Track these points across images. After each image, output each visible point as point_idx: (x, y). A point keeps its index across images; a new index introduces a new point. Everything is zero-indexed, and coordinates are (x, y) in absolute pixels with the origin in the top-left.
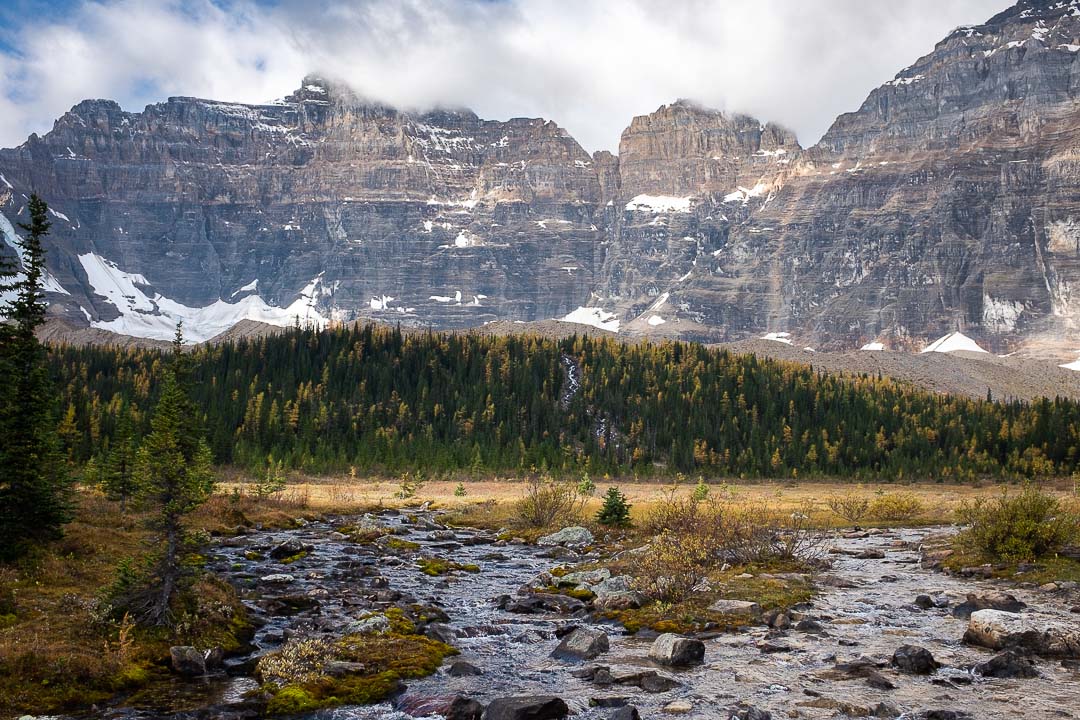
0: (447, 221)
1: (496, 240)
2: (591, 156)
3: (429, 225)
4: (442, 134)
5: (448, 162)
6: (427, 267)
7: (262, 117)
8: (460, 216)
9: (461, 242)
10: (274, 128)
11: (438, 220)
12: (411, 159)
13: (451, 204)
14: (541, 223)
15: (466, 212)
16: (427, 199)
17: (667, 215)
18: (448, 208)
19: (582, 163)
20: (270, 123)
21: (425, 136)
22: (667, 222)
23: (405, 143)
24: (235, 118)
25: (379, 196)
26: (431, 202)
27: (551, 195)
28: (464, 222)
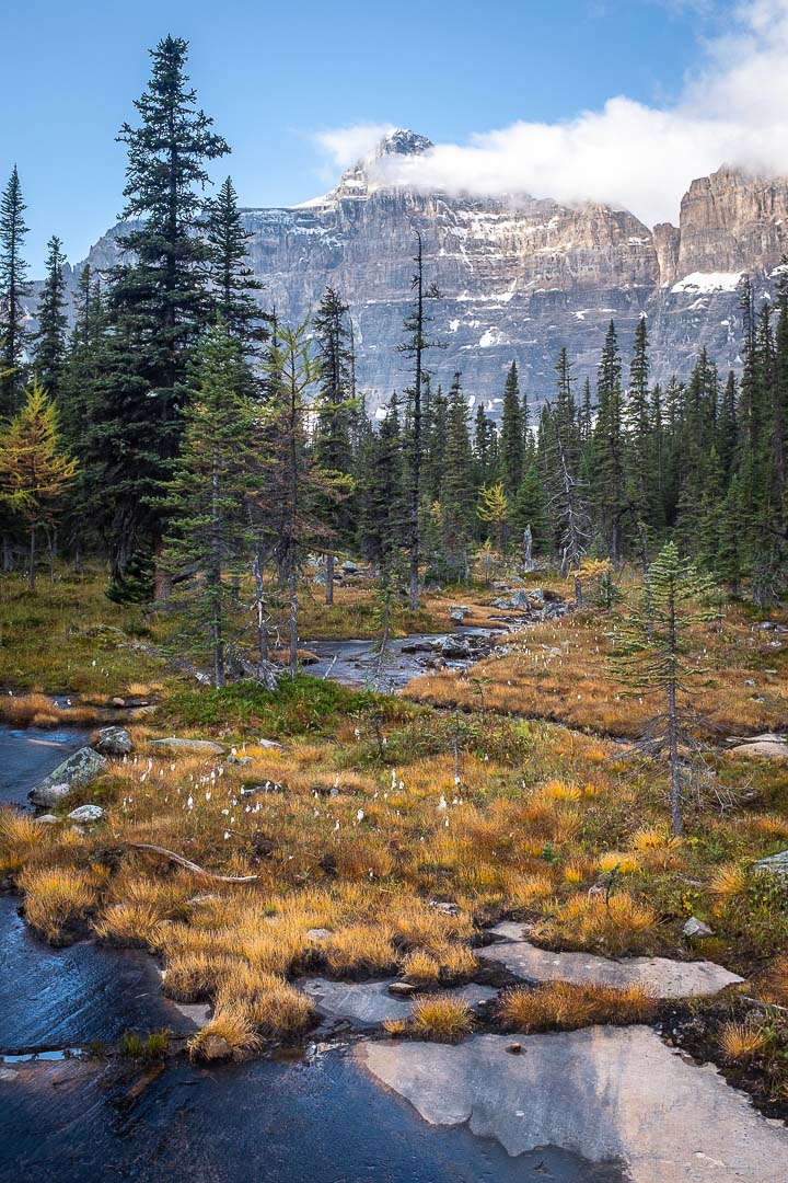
0: (475, 318)
1: (523, 337)
2: (652, 230)
3: (454, 325)
4: (488, 220)
5: (489, 252)
6: (443, 372)
7: (300, 220)
8: (491, 311)
9: (486, 341)
10: (311, 231)
11: (465, 318)
12: (442, 252)
13: (484, 298)
14: (579, 315)
15: (499, 307)
16: (457, 294)
17: (711, 296)
18: (479, 304)
19: (639, 240)
20: (307, 226)
21: (466, 225)
22: (707, 304)
23: (437, 235)
24: (269, 225)
25: (404, 296)
26: (462, 298)
27: (596, 280)
28: (494, 319)
